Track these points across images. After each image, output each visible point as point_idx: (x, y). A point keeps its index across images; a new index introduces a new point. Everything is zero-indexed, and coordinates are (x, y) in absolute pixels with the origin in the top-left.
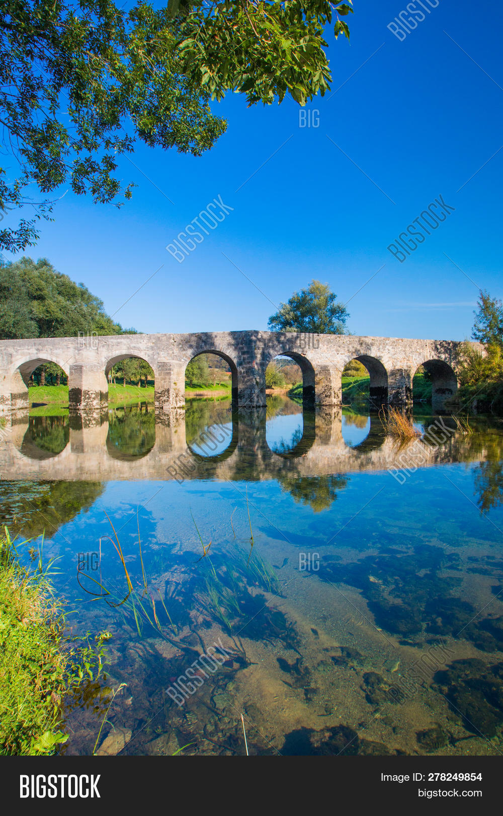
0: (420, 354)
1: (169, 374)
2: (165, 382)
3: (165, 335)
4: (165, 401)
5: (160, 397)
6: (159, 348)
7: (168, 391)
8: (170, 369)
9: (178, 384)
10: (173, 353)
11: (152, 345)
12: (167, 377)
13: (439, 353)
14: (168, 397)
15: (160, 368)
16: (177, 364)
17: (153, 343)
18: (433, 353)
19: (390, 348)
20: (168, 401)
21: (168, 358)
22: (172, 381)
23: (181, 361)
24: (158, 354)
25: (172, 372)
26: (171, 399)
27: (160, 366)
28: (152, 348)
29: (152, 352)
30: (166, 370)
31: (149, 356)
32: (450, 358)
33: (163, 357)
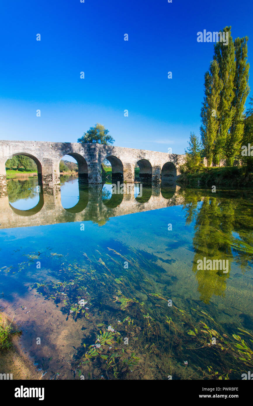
0: (164, 159)
1: (51, 165)
2: (49, 170)
3: (47, 142)
4: (49, 181)
5: (46, 178)
6: (43, 150)
7: (51, 175)
8: (52, 163)
9: (57, 171)
10: (52, 153)
11: (39, 148)
12: (50, 167)
13: (171, 159)
14: (51, 179)
15: (45, 162)
16: (55, 160)
17: (39, 147)
18: (169, 159)
19: (154, 156)
20: (51, 181)
21: (49, 156)
22: (54, 170)
23: (57, 158)
24: (43, 153)
25: (53, 164)
26: (54, 180)
27: (45, 161)
28: (39, 150)
29: (39, 152)
30: (49, 163)
31: (37, 154)
32: (174, 161)
33: (46, 155)
